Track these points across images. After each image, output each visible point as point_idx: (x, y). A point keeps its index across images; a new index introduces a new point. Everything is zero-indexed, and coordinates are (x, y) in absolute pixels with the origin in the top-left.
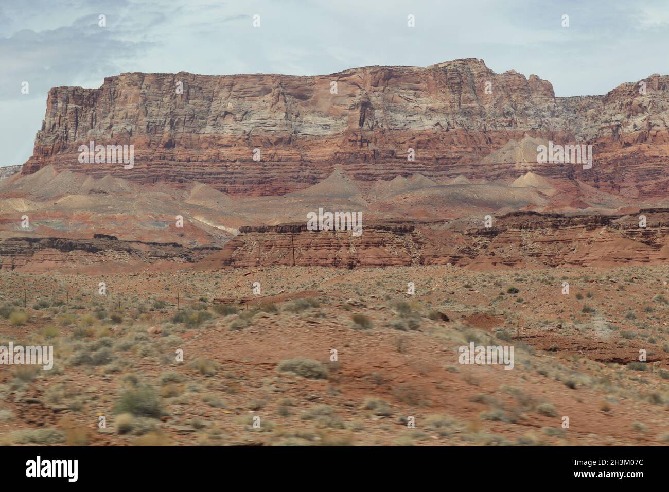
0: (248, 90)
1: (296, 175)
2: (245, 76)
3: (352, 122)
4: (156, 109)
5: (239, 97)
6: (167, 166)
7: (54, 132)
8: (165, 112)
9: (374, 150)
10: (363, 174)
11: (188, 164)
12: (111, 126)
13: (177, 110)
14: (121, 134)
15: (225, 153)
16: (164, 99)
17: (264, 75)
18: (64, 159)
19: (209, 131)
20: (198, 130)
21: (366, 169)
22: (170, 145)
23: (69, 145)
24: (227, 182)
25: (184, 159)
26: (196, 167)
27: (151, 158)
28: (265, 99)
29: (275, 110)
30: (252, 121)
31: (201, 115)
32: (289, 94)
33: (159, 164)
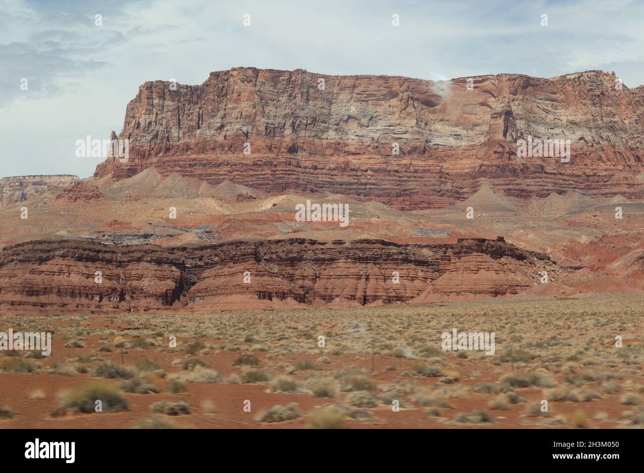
0: (372, 93)
1: (438, 188)
2: (369, 78)
3: (495, 133)
4: (274, 110)
5: (362, 101)
6: (293, 172)
7: (150, 131)
8: (283, 113)
9: (523, 164)
10: (516, 190)
11: (316, 172)
12: (222, 127)
13: (298, 111)
14: (236, 136)
15: (354, 161)
16: (280, 98)
17: (390, 77)
18: (169, 161)
19: (333, 137)
20: (320, 134)
21: (518, 184)
22: (293, 150)
23: (173, 147)
24: (361, 193)
25: (310, 166)
26: (324, 176)
27: (275, 163)
28: (392, 104)
29: (404, 116)
30: (379, 127)
31: (322, 118)
32: (417, 99)
33: (286, 171)
